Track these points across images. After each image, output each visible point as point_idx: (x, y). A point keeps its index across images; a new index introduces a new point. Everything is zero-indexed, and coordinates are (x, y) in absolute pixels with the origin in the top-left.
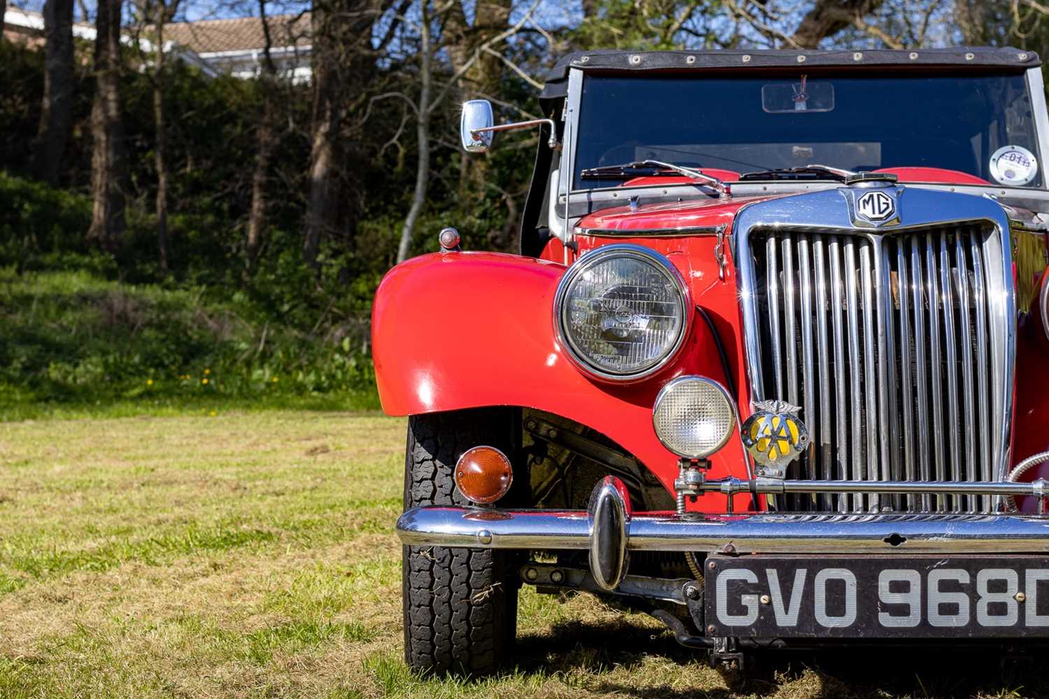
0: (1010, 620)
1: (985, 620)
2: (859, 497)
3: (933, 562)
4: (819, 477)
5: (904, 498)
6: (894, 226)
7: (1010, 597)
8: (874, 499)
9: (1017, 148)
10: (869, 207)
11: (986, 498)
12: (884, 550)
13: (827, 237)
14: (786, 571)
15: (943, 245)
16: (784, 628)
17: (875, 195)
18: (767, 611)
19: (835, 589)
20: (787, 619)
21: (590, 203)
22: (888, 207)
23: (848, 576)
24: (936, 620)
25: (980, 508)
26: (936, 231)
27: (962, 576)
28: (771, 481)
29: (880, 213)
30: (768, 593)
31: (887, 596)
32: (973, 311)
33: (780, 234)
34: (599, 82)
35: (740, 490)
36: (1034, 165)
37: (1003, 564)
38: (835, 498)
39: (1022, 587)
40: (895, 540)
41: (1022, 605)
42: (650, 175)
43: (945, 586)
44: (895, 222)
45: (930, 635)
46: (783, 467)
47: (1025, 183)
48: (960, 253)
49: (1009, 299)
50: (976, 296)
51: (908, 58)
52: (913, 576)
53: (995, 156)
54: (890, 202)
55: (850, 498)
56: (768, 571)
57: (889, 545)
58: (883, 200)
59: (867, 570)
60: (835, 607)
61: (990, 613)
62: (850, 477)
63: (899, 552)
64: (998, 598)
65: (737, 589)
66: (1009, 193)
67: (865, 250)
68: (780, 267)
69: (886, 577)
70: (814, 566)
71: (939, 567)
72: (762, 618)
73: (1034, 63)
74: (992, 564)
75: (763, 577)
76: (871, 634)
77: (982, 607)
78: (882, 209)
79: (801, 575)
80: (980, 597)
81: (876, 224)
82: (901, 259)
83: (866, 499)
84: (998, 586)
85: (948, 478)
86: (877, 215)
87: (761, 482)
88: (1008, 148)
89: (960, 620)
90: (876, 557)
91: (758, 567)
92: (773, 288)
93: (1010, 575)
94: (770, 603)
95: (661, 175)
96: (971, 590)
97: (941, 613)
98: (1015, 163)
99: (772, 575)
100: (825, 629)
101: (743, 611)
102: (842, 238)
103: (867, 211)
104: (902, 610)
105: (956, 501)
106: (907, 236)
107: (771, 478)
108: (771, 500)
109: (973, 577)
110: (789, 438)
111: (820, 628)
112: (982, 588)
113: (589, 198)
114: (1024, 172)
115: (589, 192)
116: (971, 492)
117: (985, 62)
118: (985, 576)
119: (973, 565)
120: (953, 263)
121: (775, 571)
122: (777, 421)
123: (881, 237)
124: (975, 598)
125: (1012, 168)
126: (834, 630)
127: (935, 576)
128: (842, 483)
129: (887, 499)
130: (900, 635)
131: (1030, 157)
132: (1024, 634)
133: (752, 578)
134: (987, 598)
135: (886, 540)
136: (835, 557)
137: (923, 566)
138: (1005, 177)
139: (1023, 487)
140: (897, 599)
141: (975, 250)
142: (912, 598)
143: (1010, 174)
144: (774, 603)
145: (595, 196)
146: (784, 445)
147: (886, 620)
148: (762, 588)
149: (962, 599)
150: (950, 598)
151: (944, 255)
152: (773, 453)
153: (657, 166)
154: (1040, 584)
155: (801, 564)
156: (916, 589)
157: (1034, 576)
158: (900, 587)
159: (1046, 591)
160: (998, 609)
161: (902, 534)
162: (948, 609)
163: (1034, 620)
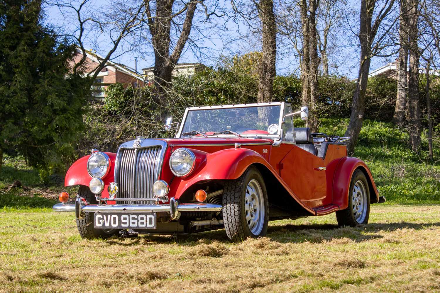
0: (144, 225)
1: (140, 225)
6: (140, 147)
7: (144, 221)
12: (124, 211)
14: (107, 216)
15: (152, 150)
16: (107, 227)
18: (104, 223)
19: (115, 218)
20: (107, 225)
23: (116, 216)
24: (131, 225)
26: (151, 148)
27: (136, 217)
31: (123, 221)
32: (154, 164)
37: (143, 214)
39: (146, 219)
40: (125, 209)
41: (146, 222)
43: (133, 218)
45: (130, 228)
48: (155, 152)
49: (160, 162)
52: (127, 216)
59: (120, 215)
60: (115, 223)
64: (142, 221)
65: (99, 219)
67: (134, 152)
69: (123, 217)
70: (111, 215)
71: (132, 215)
72: (103, 225)
74: (141, 214)
75: (103, 217)
76: (120, 228)
77: (139, 223)
79: (109, 216)
82: (142, 153)
84: (142, 219)
89: (136, 225)
90: (122, 213)
91: (102, 215)
93: (144, 216)
96: (137, 219)
101: (100, 223)
103: (135, 144)
104: (125, 223)
106: (144, 149)
108: (115, 202)
109: (138, 217)
111: (112, 227)
112: (139, 219)
118: (140, 216)
119: (138, 215)
120: (153, 154)
121: (105, 215)
123: (137, 149)
124: (138, 221)
126: (114, 227)
127: (131, 217)
128: (129, 199)
130: (125, 228)
132: (147, 228)
133: (101, 217)
134: (140, 221)
135: (123, 209)
136: (114, 213)
137: (129, 215)
140: (125, 221)
141: (158, 152)
142: (127, 221)
146: (114, 191)
147: (123, 225)
148: (103, 219)
149: (136, 221)
150: (134, 221)
151: (152, 152)
154: (150, 218)
155: (109, 214)
156: (128, 219)
157: (148, 217)
158: (125, 219)
159: (151, 219)
160: (142, 223)
161: (126, 208)
162: (133, 223)
163: (148, 225)
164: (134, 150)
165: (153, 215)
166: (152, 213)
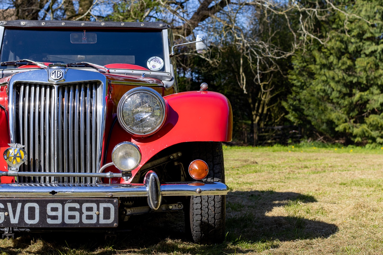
0: (94, 221)
1: (85, 221)
2: (47, 178)
3: (66, 201)
4: (34, 171)
5: (63, 178)
6: (62, 82)
7: (94, 213)
8: (53, 179)
9: (157, 57)
10: (54, 75)
11: (94, 178)
12: (51, 196)
13: (41, 86)
14: (14, 204)
15: (82, 89)
16: (13, 224)
17: (57, 71)
18: (7, 218)
19: (32, 210)
20: (14, 221)
21: (3, 74)
22: (60, 75)
23: (36, 205)
24: (67, 221)
25: (91, 182)
26: (80, 84)
27: (77, 206)
28: (13, 172)
29: (57, 77)
30: (8, 212)
31: (50, 213)
32: (91, 112)
33: (25, 84)
34: (10, 31)
35: (3, 175)
36: (163, 64)
37: (92, 202)
38: (40, 178)
39: (98, 209)
40: (53, 193)
41: (98, 216)
42: (26, 64)
43: (71, 209)
44: (63, 81)
45: (65, 227)
46: (18, 167)
47: (159, 70)
48: (89, 92)
50: (93, 108)
51: (121, 25)
52: (59, 206)
53: (149, 60)
54: (61, 74)
55: (45, 178)
56: (8, 204)
57: (51, 194)
58: (59, 73)
59: (43, 203)
60: (32, 216)
61: (87, 219)
62: (45, 171)
63: (55, 197)
64: (90, 213)
66: (152, 73)
67: (53, 90)
68: (24, 96)
69: (50, 206)
70: (24, 202)
71: (69, 202)
72: (5, 220)
73: (165, 27)
74: (87, 201)
75: (6, 206)
76: (44, 226)
77: (84, 217)
78: (58, 76)
79: (19, 205)
80: (83, 213)
81: (56, 81)
82: (66, 94)
83: (50, 178)
84: (89, 209)
85: (85, 172)
86: (56, 78)
87: (10, 172)
88: (154, 57)
89: (76, 221)
90: (47, 199)
91: (4, 202)
92: (21, 104)
93: (94, 205)
94: (8, 215)
95: (29, 65)
96: (80, 211)
97: (69, 219)
98: (156, 63)
99: (9, 205)
100: (28, 224)
102: (46, 86)
103: (53, 77)
104: (55, 218)
105: (83, 179)
106: (68, 86)
107: (13, 171)
108: (16, 179)
109: (81, 206)
110: (21, 157)
111: (26, 224)
112: (84, 210)
113: (2, 72)
114: (159, 66)
115: (3, 70)
116: (83, 176)
117: (148, 27)
118: (85, 205)
119: (81, 202)
120: (85, 96)
121: (10, 204)
122: (16, 151)
123: (57, 86)
124: (81, 213)
125: (155, 65)
126: (31, 225)
127: (67, 206)
128: (42, 173)
129: (57, 179)
130: (54, 226)
131: (161, 60)
132: (99, 226)
133: (2, 206)
134: (86, 213)
135: (50, 193)
136: (32, 199)
137: (63, 202)
138: (152, 68)
139: (103, 175)
140: (54, 214)
141: (94, 91)
142: (59, 214)
143: (154, 66)
144: (10, 215)
145: (5, 72)
146: (18, 159)
147: (49, 221)
148: (5, 210)
149: (77, 214)
150: (72, 213)
151: (82, 93)
152: (14, 162)
153: (27, 61)
154: (105, 208)
155: (19, 201)
156: (60, 210)
157: (103, 206)
158: (54, 209)
159: (107, 211)
160: (90, 217)
161: (56, 191)
162: (72, 217)
163: (102, 221)
164: (51, 87)
165: (112, 202)
166: (110, 200)
